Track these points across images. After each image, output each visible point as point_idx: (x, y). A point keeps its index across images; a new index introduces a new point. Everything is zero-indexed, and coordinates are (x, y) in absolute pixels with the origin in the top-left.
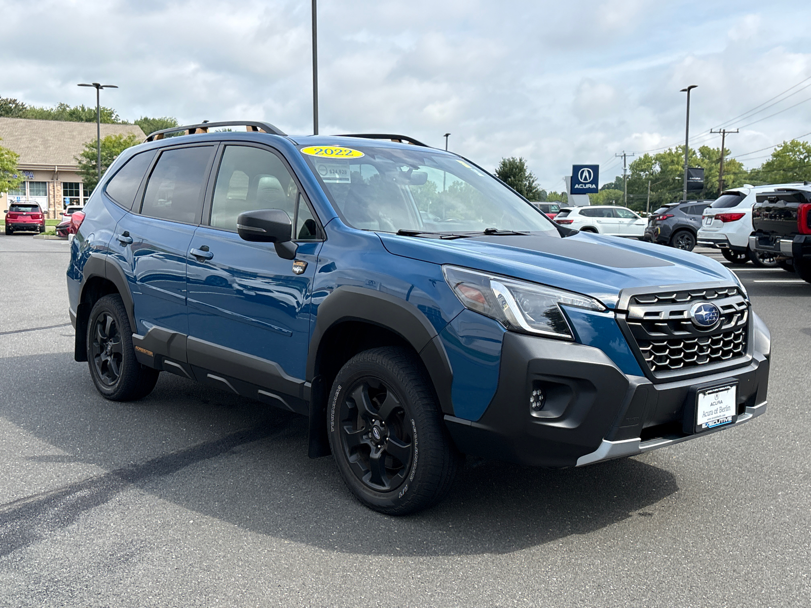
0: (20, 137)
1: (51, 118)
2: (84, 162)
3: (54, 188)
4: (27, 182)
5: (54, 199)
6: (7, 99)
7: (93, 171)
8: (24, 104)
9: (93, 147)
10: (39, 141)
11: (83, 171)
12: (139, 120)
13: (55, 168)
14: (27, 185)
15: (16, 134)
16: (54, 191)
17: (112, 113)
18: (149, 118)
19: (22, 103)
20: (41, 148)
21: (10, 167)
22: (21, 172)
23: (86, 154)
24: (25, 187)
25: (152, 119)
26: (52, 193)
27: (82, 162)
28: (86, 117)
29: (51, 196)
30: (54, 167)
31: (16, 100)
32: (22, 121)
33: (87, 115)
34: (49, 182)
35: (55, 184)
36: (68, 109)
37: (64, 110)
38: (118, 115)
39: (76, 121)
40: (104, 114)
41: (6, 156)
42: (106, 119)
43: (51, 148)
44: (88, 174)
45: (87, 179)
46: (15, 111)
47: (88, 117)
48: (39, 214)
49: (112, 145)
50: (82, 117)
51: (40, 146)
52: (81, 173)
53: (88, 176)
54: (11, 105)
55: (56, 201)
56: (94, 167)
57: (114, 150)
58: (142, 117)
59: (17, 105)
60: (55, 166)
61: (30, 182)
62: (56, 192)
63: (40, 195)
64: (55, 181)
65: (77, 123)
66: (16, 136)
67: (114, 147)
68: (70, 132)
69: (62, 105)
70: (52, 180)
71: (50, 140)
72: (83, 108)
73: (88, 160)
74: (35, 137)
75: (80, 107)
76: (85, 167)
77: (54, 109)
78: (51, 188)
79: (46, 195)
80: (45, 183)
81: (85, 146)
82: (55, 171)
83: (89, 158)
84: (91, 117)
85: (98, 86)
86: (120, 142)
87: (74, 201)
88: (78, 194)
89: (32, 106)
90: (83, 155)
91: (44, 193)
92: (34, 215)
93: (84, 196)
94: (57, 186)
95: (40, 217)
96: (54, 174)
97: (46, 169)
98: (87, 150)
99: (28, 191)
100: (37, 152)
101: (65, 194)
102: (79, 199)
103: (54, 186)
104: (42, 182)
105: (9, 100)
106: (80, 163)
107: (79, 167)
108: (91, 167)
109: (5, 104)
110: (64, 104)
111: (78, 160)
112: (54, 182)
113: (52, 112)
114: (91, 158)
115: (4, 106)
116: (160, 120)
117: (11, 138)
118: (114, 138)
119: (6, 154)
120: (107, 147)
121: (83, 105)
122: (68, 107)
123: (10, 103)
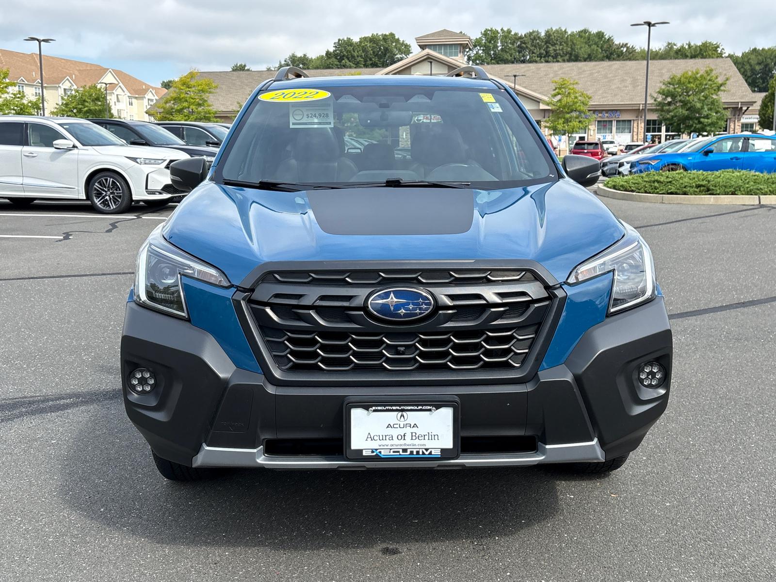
0: (613, 78)
1: (658, 57)
2: (659, 100)
3: (638, 126)
4: (614, 120)
5: (638, 136)
6: (620, 44)
7: (667, 108)
8: (634, 47)
9: (670, 84)
10: (629, 81)
11: (658, 108)
12: (747, 51)
13: (640, 107)
14: (614, 123)
15: (610, 76)
16: (638, 128)
17: (718, 47)
18: (758, 48)
19: (633, 46)
20: (630, 87)
21: (582, 108)
22: (592, 112)
23: (661, 91)
24: (612, 126)
25: (761, 49)
26: (635, 130)
27: (657, 99)
28: (691, 53)
29: (634, 133)
30: (638, 106)
31: (627, 44)
32: (617, 64)
33: (693, 52)
34: (634, 120)
35: (639, 122)
36: (675, 47)
37: (671, 48)
38: (723, 49)
39: (681, 58)
40: (709, 49)
41: (580, 98)
42: (711, 54)
43: (639, 87)
44: (662, 110)
45: (661, 115)
46: (626, 54)
47: (693, 53)
48: (598, 151)
49: (687, 81)
50: (687, 54)
51: (629, 85)
52: (656, 110)
53: (663, 113)
54: (622, 49)
55: (639, 138)
56: (669, 104)
57: (689, 85)
58: (750, 48)
59: (628, 48)
60: (640, 104)
61: (617, 121)
62: (639, 129)
63: (625, 133)
64: (640, 118)
65: (682, 60)
66: (609, 78)
67: (689, 82)
68: (659, 70)
69: (669, 44)
70: (637, 117)
71: (640, 79)
72: (689, 45)
73: (664, 97)
74: (626, 78)
75: (687, 44)
76: (660, 104)
77: (662, 49)
78: (635, 125)
79: (630, 132)
80: (630, 121)
81: (662, 83)
82: (639, 109)
83: (664, 95)
84: (696, 54)
85: (649, 24)
86: (696, 78)
87: (656, 138)
88: (660, 130)
89: (642, 48)
90: (659, 93)
91: (628, 131)
92: (594, 152)
93: (666, 132)
94: (641, 123)
95: (599, 153)
96: (638, 112)
97: (631, 108)
98: (663, 87)
99: (614, 129)
100: (626, 91)
101: (648, 130)
102: (661, 135)
103: (638, 124)
104: (609, 121)
105: (621, 44)
106: (655, 100)
107: (654, 104)
108: (666, 104)
109: (617, 49)
110: (671, 43)
111: (654, 97)
112: (638, 120)
113: (660, 52)
114: (666, 94)
115: (617, 50)
116: (769, 49)
117: (604, 80)
118: (690, 73)
119: (580, 96)
120: (682, 82)
121: (689, 42)
122: (675, 45)
123: (622, 47)
